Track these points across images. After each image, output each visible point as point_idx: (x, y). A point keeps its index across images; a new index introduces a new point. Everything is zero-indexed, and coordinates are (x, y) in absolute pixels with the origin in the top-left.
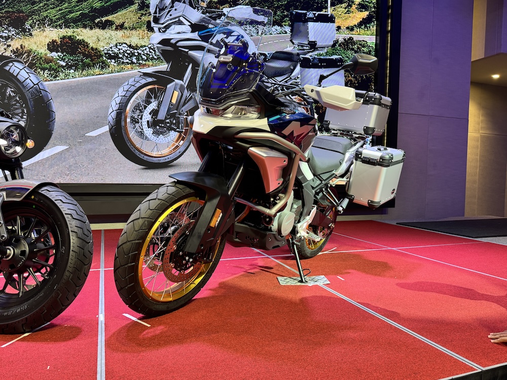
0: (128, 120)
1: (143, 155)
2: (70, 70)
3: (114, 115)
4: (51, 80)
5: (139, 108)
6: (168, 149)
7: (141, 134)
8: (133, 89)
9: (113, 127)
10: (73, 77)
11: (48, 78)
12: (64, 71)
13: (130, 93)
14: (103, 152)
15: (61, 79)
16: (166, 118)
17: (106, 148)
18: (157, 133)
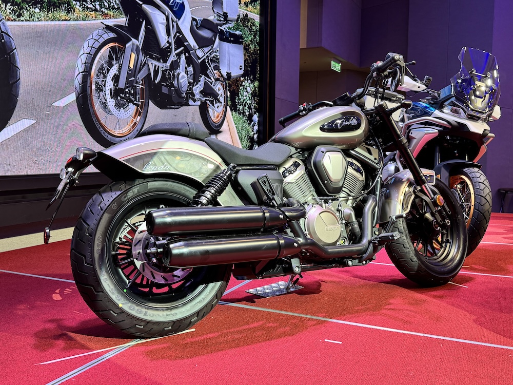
0: (94, 87)
1: (107, 134)
2: (35, 8)
3: (80, 77)
4: (15, 20)
5: (102, 72)
6: (128, 126)
7: (105, 106)
8: (97, 45)
9: (79, 95)
10: (38, 18)
11: (10, 16)
12: (28, 8)
13: (94, 51)
14: (71, 129)
15: (26, 20)
16: (126, 87)
17: (74, 124)
18: (119, 106)
